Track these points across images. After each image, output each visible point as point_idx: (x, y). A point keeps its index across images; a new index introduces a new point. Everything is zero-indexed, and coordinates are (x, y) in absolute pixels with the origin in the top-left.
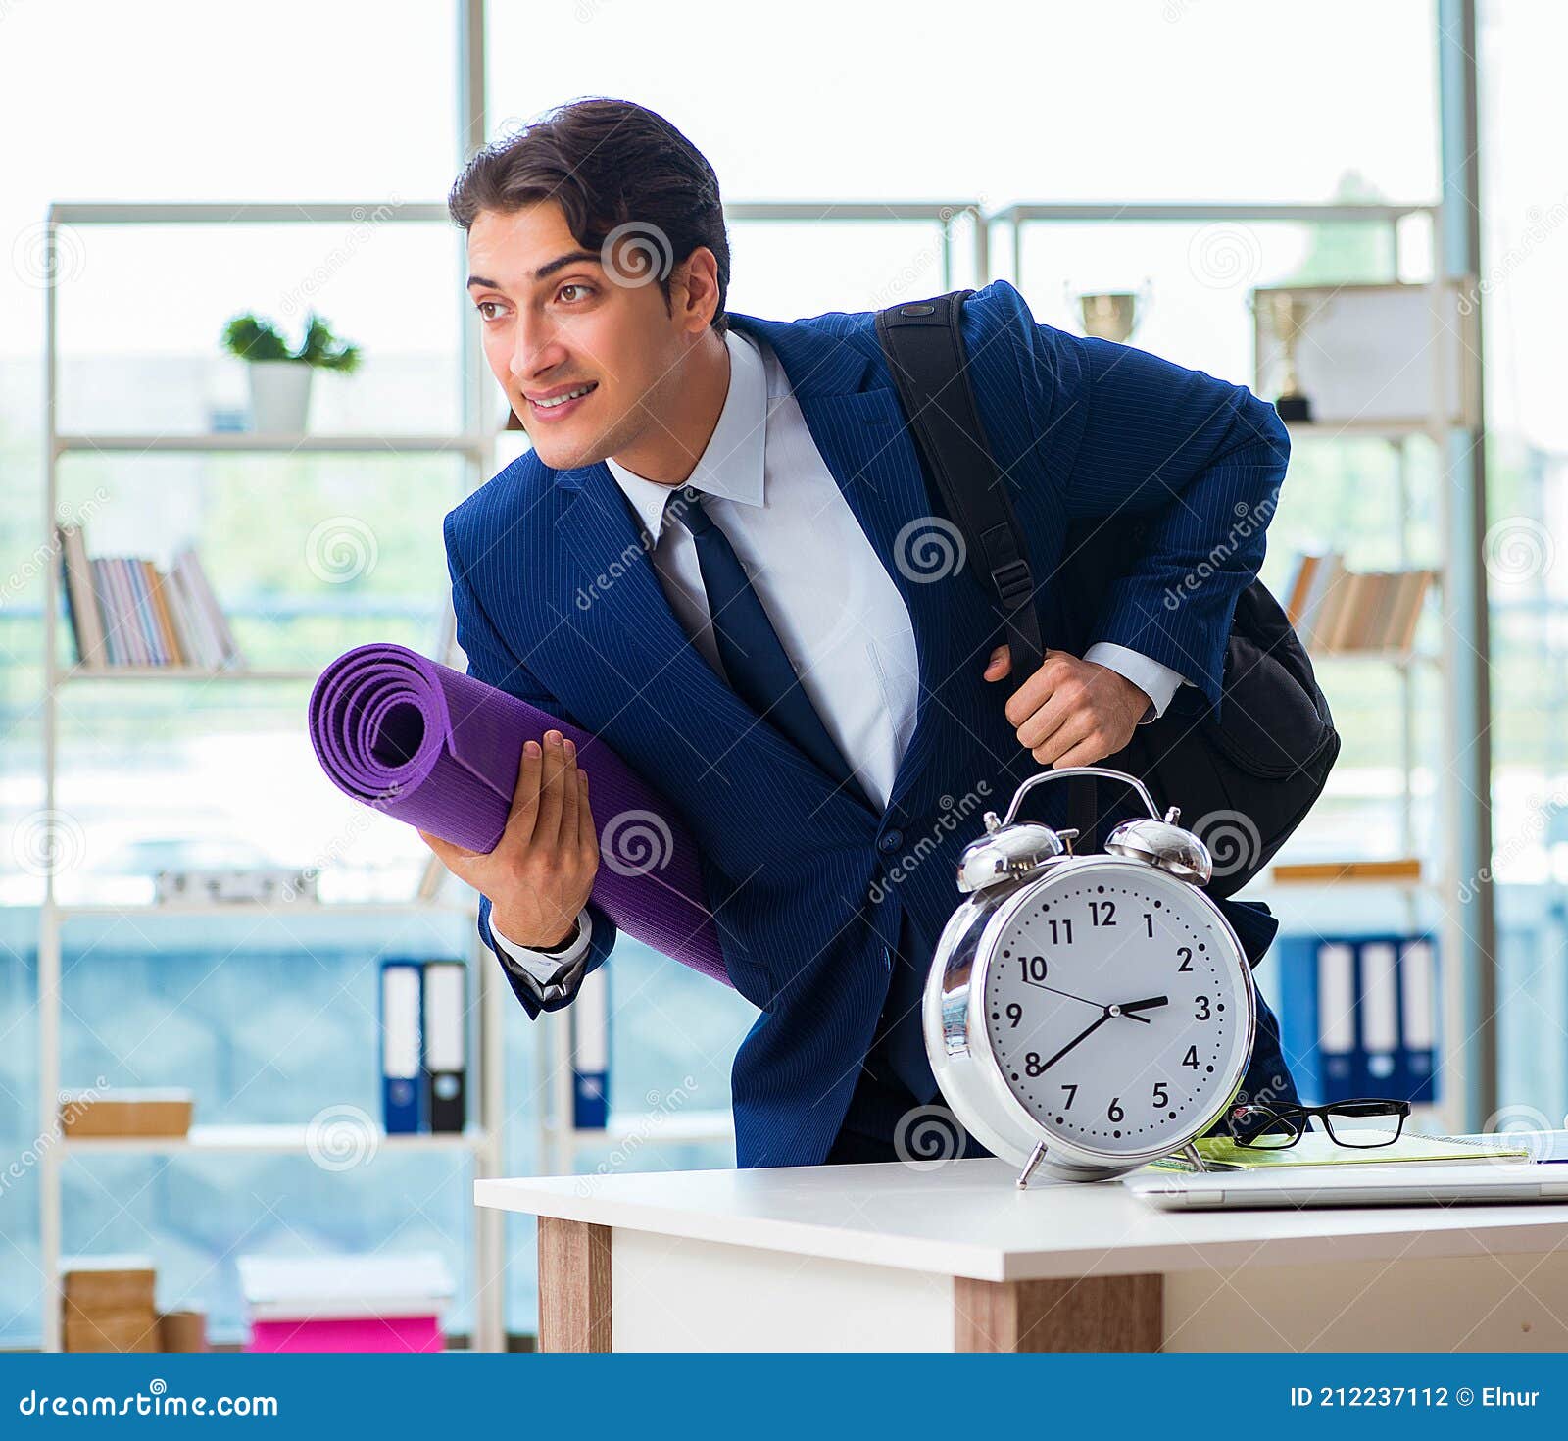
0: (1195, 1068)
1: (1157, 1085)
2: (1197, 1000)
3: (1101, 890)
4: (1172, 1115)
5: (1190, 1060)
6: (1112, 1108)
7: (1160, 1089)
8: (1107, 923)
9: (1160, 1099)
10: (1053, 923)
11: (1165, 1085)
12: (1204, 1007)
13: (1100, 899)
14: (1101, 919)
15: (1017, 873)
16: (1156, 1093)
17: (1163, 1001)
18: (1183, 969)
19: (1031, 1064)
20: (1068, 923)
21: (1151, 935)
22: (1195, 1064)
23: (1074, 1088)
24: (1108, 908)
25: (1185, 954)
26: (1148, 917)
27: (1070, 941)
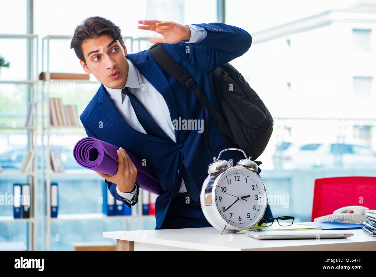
0: (255, 210)
1: (248, 213)
2: (256, 196)
3: (237, 173)
4: (251, 220)
5: (254, 208)
6: (239, 218)
7: (249, 214)
8: (238, 180)
9: (248, 216)
10: (228, 180)
11: (249, 213)
12: (257, 198)
13: (237, 175)
14: (237, 179)
15: (221, 170)
16: (248, 215)
17: (249, 196)
18: (253, 190)
19: (223, 209)
20: (230, 180)
21: (246, 183)
22: (255, 209)
23: (232, 214)
24: (238, 177)
25: (253, 187)
26: (246, 179)
27: (231, 184)
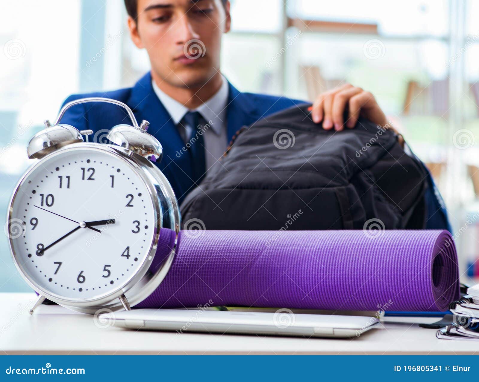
0: (128, 258)
1: (106, 266)
2: (134, 222)
3: (88, 161)
4: (112, 283)
5: (126, 254)
6: (80, 276)
7: (107, 268)
8: (90, 179)
9: (106, 273)
10: (61, 177)
11: (109, 266)
12: (137, 227)
13: (87, 166)
14: (87, 176)
16: (105, 270)
17: (112, 221)
18: (128, 205)
19: (39, 249)
21: (112, 186)
22: (128, 256)
23: (60, 264)
24: (91, 171)
25: (130, 198)
26: (113, 177)
27: (68, 187)
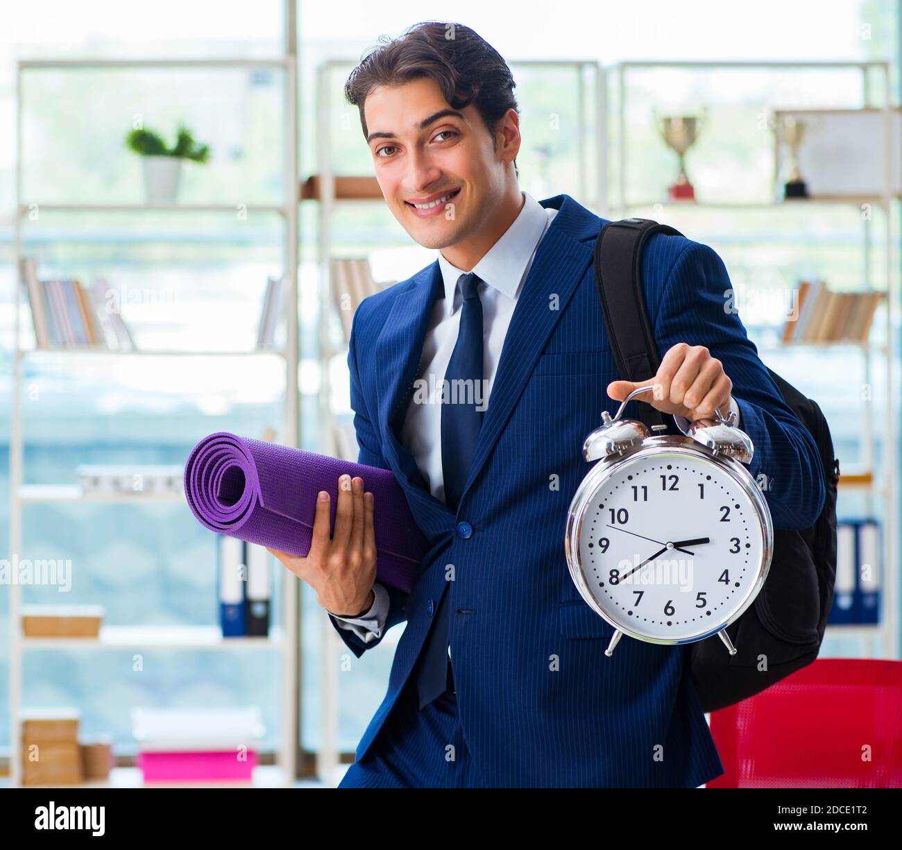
0: (727, 583)
1: (699, 594)
2: (732, 540)
3: (669, 467)
4: (709, 613)
5: (724, 578)
6: (667, 607)
7: (701, 596)
8: (672, 488)
9: (701, 603)
10: (635, 488)
11: (705, 594)
12: (736, 545)
13: (668, 473)
14: (668, 485)
15: (616, 454)
16: (698, 598)
17: (706, 541)
18: (723, 520)
19: (613, 576)
20: (645, 488)
21: (702, 497)
22: (727, 581)
23: (641, 593)
24: (674, 479)
26: (701, 485)
27: (645, 499)
